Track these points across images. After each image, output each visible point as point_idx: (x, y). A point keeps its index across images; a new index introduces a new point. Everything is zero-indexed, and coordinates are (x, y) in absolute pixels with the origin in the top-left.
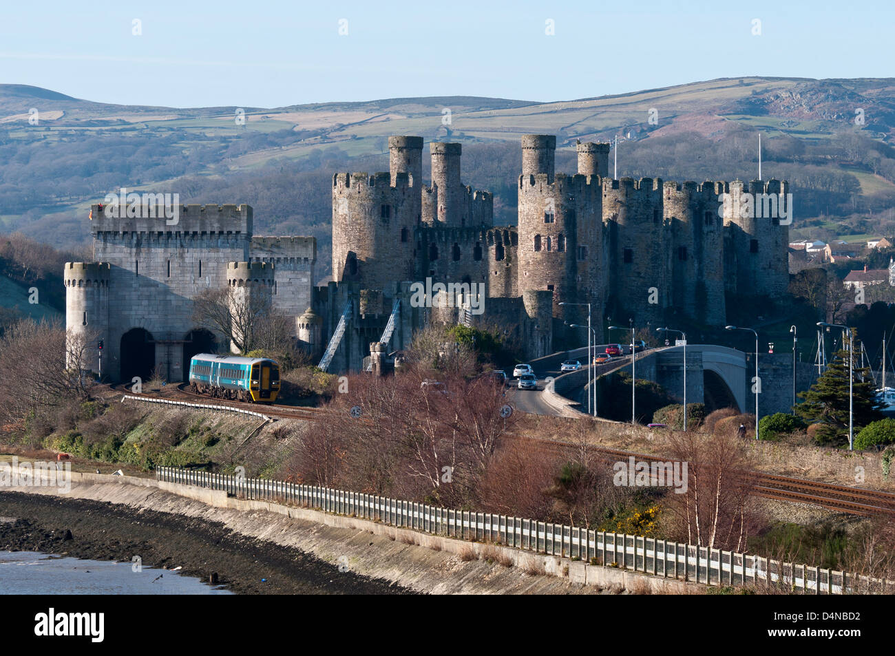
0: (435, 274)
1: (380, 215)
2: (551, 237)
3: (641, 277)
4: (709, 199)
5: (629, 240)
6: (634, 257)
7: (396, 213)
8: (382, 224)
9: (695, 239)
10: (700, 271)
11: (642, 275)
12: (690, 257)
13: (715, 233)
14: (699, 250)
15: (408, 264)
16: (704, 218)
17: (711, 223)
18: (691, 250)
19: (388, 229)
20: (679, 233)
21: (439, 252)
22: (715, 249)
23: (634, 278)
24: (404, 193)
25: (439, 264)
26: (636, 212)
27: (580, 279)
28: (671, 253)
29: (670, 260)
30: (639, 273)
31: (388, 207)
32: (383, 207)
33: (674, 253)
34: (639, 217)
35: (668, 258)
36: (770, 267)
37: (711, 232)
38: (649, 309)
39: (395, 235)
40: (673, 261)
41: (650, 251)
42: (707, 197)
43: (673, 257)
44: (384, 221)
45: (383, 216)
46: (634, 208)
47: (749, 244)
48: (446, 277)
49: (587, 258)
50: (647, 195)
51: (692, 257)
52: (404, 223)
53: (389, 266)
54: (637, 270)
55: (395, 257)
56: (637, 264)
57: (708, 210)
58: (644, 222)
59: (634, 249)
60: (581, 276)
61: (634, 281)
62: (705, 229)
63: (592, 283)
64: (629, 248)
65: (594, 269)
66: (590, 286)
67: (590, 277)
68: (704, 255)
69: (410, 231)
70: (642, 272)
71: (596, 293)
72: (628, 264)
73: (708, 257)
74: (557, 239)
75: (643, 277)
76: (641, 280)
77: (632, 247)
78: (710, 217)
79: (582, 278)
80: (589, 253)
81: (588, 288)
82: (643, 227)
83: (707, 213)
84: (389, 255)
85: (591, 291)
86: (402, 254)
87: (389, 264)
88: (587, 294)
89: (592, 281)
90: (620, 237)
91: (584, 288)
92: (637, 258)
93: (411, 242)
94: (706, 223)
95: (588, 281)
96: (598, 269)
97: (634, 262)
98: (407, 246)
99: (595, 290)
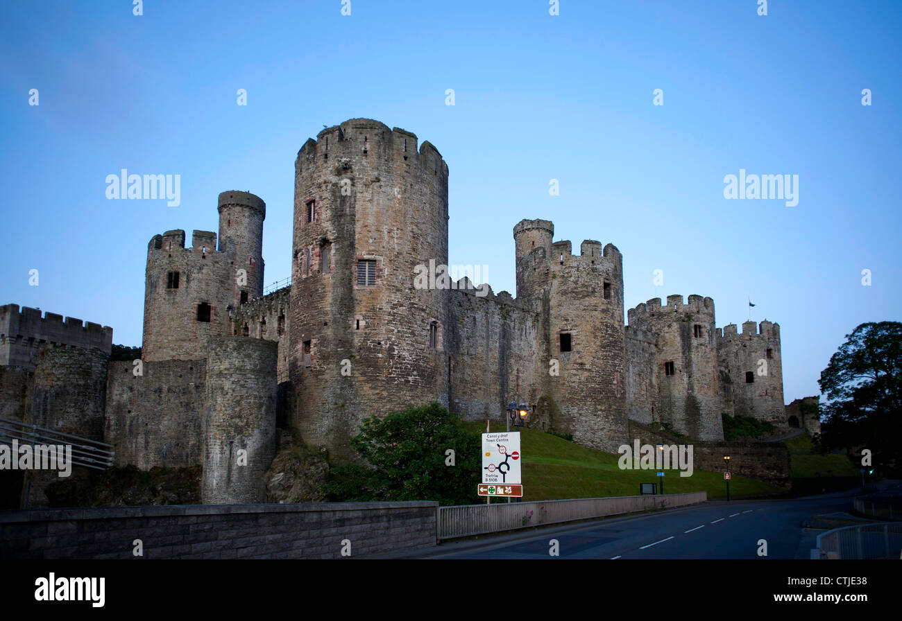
1: (165, 286)
3: (587, 370)
4: (698, 312)
5: (567, 320)
6: (573, 343)
7: (188, 281)
8: (167, 297)
9: (683, 353)
10: (691, 387)
11: (587, 367)
12: (678, 371)
13: (707, 346)
14: (688, 365)
16: (693, 331)
17: (700, 336)
18: (678, 364)
19: (174, 303)
20: (664, 348)
22: (707, 363)
23: (575, 372)
24: (204, 257)
27: (362, 323)
28: (655, 369)
29: (654, 375)
30: (582, 365)
31: (177, 274)
32: (170, 274)
33: (660, 369)
35: (651, 372)
36: (766, 394)
37: (701, 345)
38: (599, 413)
39: (185, 311)
40: (658, 377)
41: (599, 334)
42: (695, 310)
43: (659, 373)
44: (169, 293)
45: (169, 286)
46: (572, 279)
47: (745, 375)
49: (379, 282)
50: (593, 262)
51: (680, 371)
52: (203, 295)
54: (580, 361)
55: (184, 340)
56: (578, 352)
57: (698, 323)
58: (587, 296)
59: (573, 333)
60: (365, 317)
61: (575, 375)
62: (695, 342)
63: (393, 334)
64: (566, 332)
65: (401, 305)
66: (389, 339)
67: (390, 322)
68: (694, 368)
69: (215, 307)
70: (586, 363)
71: (406, 354)
72: (567, 353)
73: (699, 370)
74: (317, 250)
75: (589, 370)
76: (587, 374)
77: (571, 330)
78: (700, 332)
79: (367, 323)
80: (386, 273)
81: (383, 343)
82: (587, 303)
83: (696, 326)
84: (174, 338)
85: (391, 349)
86: (197, 338)
87: (173, 350)
88: (380, 355)
89: (396, 331)
90: (552, 320)
91: (373, 342)
92: (579, 344)
93: (219, 324)
94: (696, 336)
95: (383, 329)
96: (415, 308)
97: (574, 350)
98: (209, 328)
99: (404, 350)
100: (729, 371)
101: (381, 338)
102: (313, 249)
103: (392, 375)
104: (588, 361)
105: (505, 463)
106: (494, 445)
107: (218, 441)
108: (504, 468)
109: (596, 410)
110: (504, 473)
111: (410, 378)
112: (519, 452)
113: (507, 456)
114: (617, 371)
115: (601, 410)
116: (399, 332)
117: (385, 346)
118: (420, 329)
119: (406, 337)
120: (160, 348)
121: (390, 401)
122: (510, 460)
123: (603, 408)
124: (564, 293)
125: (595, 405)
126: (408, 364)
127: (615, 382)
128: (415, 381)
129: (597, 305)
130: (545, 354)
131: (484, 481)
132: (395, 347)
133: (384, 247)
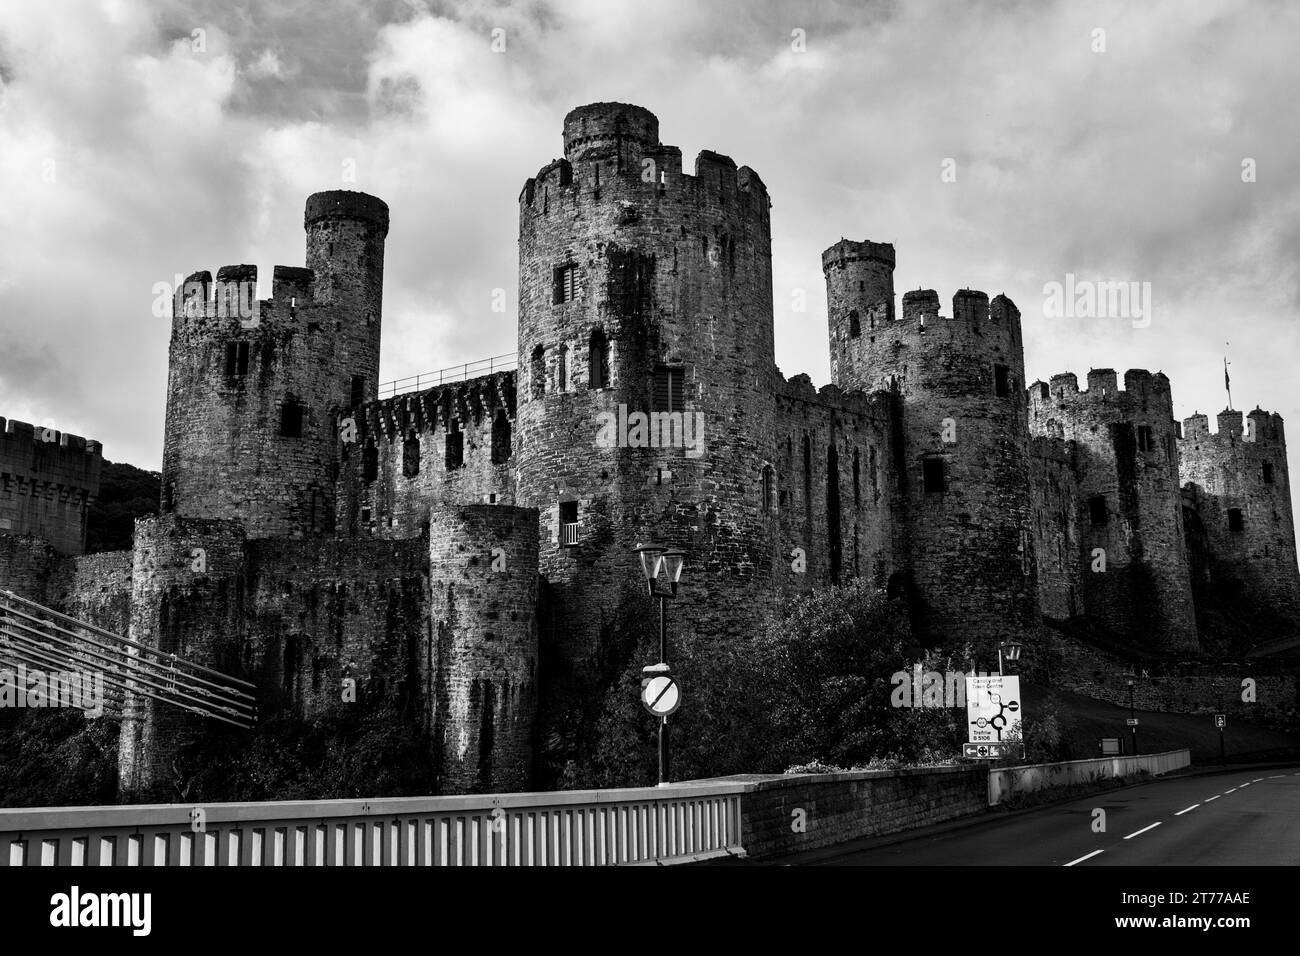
0: (372, 519)
2: (571, 344)
3: (973, 527)
4: (1144, 403)
5: (937, 436)
6: (948, 478)
7: (266, 361)
8: (225, 391)
9: (1122, 481)
10: (1136, 546)
11: (974, 520)
12: (1113, 516)
14: (1131, 502)
15: (300, 494)
16: (1137, 438)
17: (1152, 448)
18: (1114, 500)
19: (238, 403)
20: (1087, 471)
21: (380, 459)
22: (1164, 499)
23: (951, 530)
24: (295, 317)
25: (382, 493)
26: (948, 368)
27: (666, 475)
28: (1072, 509)
29: (1071, 522)
30: (965, 517)
31: (245, 348)
32: (230, 348)
33: (1080, 511)
34: (955, 379)
35: (1065, 517)
36: (1267, 553)
37: (1154, 467)
38: (998, 605)
40: (1078, 526)
41: (990, 460)
42: (1139, 399)
43: (1080, 519)
46: (942, 359)
47: (1226, 517)
48: (390, 524)
49: (690, 405)
51: (1118, 516)
52: (292, 388)
53: (237, 498)
54: (960, 510)
55: (257, 473)
56: (958, 494)
57: (1145, 423)
58: (969, 391)
59: (947, 458)
60: (670, 465)
61: (953, 535)
62: (1142, 462)
63: (713, 493)
64: (934, 456)
65: (724, 444)
66: (708, 501)
67: (708, 472)
68: (1143, 511)
69: (312, 410)
70: (972, 513)
71: (733, 525)
72: (936, 495)
73: (1151, 513)
74: (586, 349)
75: (979, 528)
76: (973, 534)
77: (943, 452)
78: (1148, 437)
79: (673, 474)
80: (701, 391)
81: (699, 507)
82: (968, 405)
83: (1141, 428)
84: (239, 469)
85: (711, 517)
86: (280, 468)
87: (237, 491)
88: (695, 528)
89: (717, 487)
90: (910, 432)
91: (685, 505)
92: (957, 479)
93: (318, 439)
94: (1142, 449)
95: (699, 484)
96: (742, 446)
97: (951, 489)
98: (300, 449)
99: (730, 517)
100: (1198, 506)
101: (696, 499)
102: (577, 348)
103: (714, 561)
104: (974, 512)
105: (1000, 716)
106: (983, 692)
107: (464, 679)
108: (999, 722)
109: (991, 601)
110: (999, 729)
111: (740, 565)
112: (1019, 702)
113: (1003, 707)
114: (1023, 528)
115: (1000, 601)
116: (722, 488)
117: (702, 511)
118: (750, 482)
119: (733, 496)
120: (211, 487)
121: (714, 606)
122: (1007, 713)
123: (1003, 597)
124: (928, 385)
125: (990, 591)
126: (736, 541)
127: (1021, 548)
128: (747, 570)
129: (986, 407)
130: (898, 496)
131: (971, 740)
132: (718, 514)
133: (695, 348)
